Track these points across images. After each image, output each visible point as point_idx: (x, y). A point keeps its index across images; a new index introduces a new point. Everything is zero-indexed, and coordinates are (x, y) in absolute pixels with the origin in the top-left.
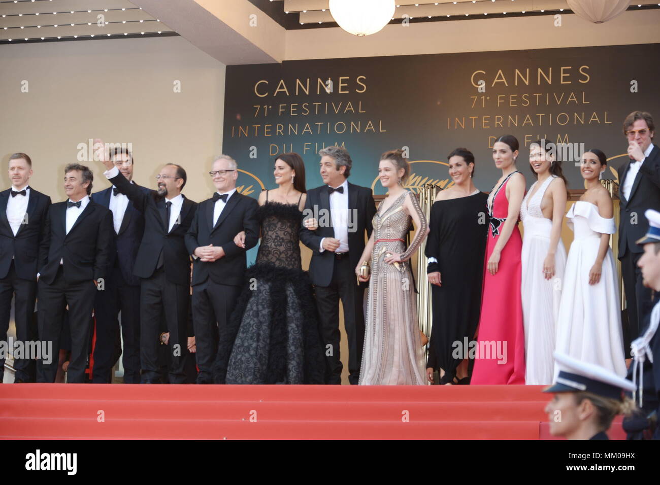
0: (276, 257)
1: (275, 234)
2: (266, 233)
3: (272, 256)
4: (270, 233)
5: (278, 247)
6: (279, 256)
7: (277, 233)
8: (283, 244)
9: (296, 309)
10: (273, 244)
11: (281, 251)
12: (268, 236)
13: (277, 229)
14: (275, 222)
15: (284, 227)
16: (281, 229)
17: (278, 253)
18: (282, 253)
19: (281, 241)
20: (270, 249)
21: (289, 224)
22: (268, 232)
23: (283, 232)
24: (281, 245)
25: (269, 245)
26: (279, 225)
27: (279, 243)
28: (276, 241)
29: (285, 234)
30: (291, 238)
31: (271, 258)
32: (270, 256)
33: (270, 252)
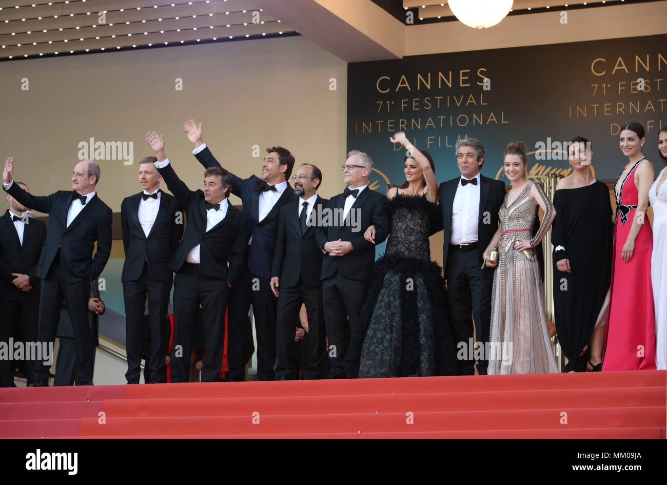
0: (405, 246)
1: (405, 224)
2: (395, 224)
3: (402, 246)
4: (400, 224)
5: (408, 237)
6: (409, 246)
7: (408, 224)
8: (413, 234)
9: (426, 301)
10: (403, 234)
11: (411, 241)
12: (398, 226)
13: (407, 220)
14: (405, 213)
15: (414, 218)
16: (411, 220)
17: (408, 242)
18: (412, 243)
19: (411, 231)
20: (400, 239)
21: (418, 216)
22: (398, 223)
23: (413, 223)
24: (411, 235)
25: (399, 235)
26: (409, 216)
27: (409, 233)
28: (406, 231)
29: (416, 224)
30: (421, 229)
31: (401, 248)
32: (399, 246)
33: (399, 242)
